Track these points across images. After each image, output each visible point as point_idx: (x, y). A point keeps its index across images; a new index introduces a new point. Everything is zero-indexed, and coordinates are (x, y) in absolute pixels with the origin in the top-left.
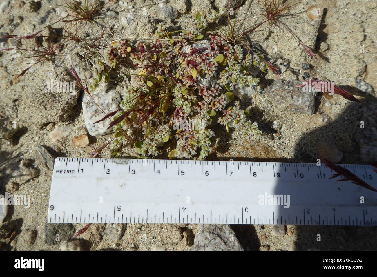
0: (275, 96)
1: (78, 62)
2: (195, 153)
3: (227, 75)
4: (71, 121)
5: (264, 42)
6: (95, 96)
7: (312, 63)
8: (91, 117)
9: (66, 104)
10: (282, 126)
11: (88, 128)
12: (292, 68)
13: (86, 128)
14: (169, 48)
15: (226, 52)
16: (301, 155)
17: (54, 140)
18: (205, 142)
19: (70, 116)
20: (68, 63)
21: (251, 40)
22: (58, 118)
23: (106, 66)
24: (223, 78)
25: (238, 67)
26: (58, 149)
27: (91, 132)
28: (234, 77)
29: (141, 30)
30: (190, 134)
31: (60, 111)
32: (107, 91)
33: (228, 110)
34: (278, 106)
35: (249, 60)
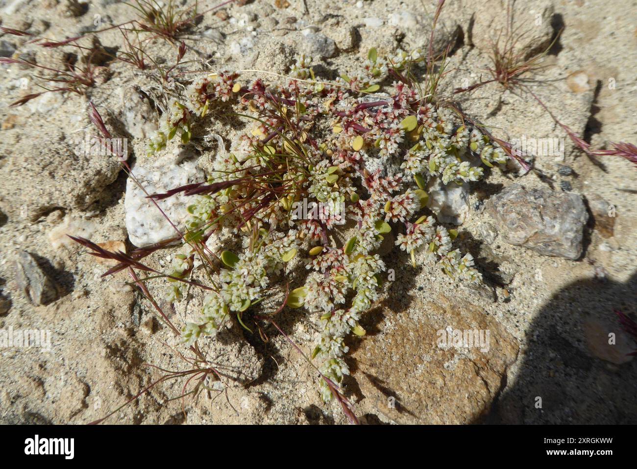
0: (507, 212)
1: (136, 101)
2: (343, 301)
3: (420, 155)
4: (98, 212)
5: (488, 118)
6: (156, 169)
7: (575, 167)
8: (141, 207)
9: (95, 175)
10: (514, 276)
11: (130, 228)
12: (540, 170)
13: (125, 230)
14: (313, 99)
15: (422, 116)
16: (551, 338)
17: (55, 245)
18: (365, 279)
19: (97, 202)
20: (115, 102)
21: (465, 112)
22: (74, 199)
23: (187, 112)
24: (413, 159)
25: (444, 143)
26: (59, 263)
27: (134, 237)
28: (435, 160)
29: (264, 62)
30: (337, 260)
31: (80, 185)
32: (180, 163)
33: (417, 222)
34: (511, 235)
35: (464, 136)
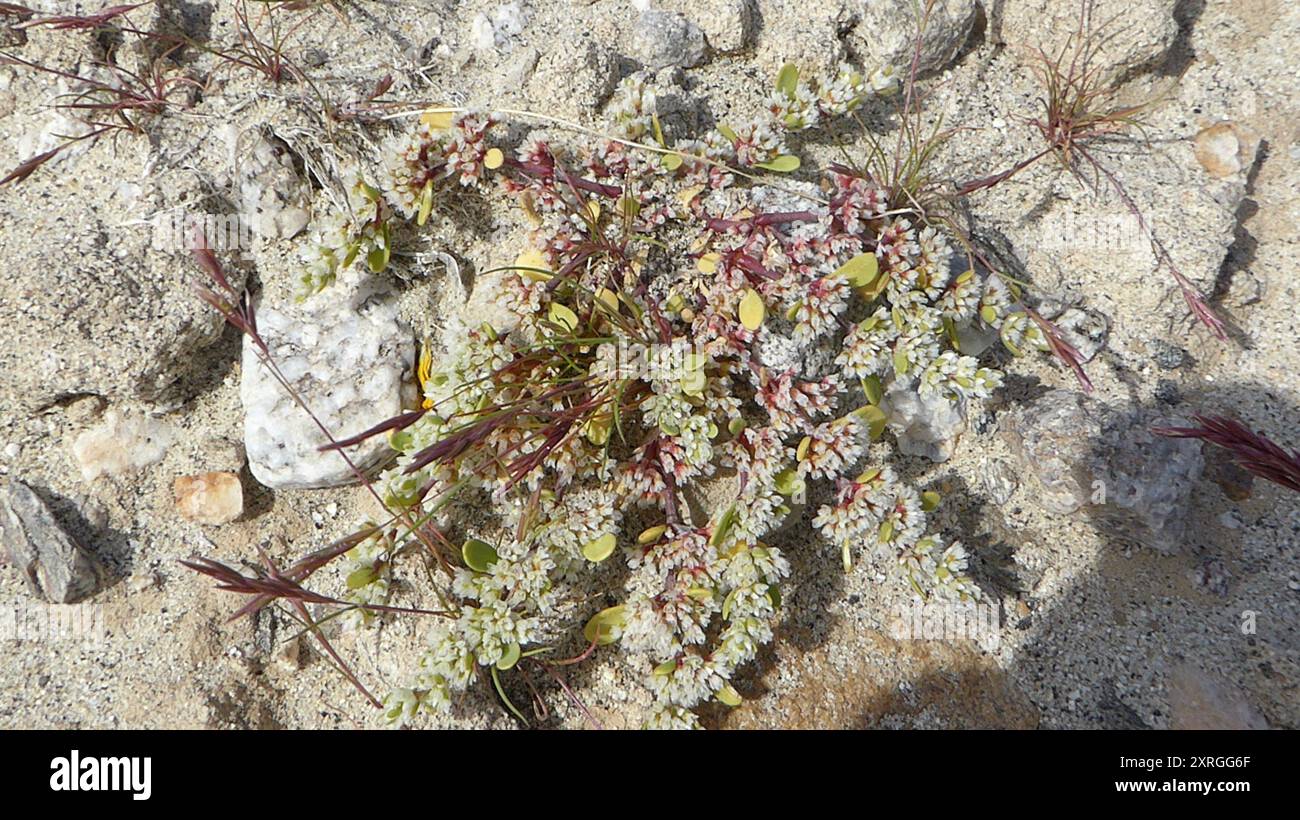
0: (1043, 455)
1: (265, 163)
2: (701, 638)
3: (880, 338)
4: (180, 405)
5: (1021, 227)
6: (307, 318)
7: (1190, 345)
8: (277, 407)
9: (179, 333)
10: (1043, 575)
11: (253, 449)
12: (1118, 355)
13: (240, 447)
14: (657, 183)
15: (888, 248)
16: (1102, 706)
17: (88, 473)
18: (748, 598)
19: (179, 382)
20: (216, 158)
21: (974, 212)
22: (134, 383)
23: (383, 205)
24: (862, 347)
25: (928, 319)
26: (98, 513)
27: (261, 468)
28: (907, 350)
29: (551, 86)
30: (694, 555)
31: (148, 356)
32: (360, 307)
33: (859, 480)
34: (1046, 496)
35: (971, 295)
